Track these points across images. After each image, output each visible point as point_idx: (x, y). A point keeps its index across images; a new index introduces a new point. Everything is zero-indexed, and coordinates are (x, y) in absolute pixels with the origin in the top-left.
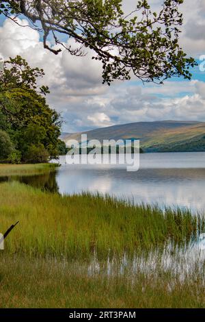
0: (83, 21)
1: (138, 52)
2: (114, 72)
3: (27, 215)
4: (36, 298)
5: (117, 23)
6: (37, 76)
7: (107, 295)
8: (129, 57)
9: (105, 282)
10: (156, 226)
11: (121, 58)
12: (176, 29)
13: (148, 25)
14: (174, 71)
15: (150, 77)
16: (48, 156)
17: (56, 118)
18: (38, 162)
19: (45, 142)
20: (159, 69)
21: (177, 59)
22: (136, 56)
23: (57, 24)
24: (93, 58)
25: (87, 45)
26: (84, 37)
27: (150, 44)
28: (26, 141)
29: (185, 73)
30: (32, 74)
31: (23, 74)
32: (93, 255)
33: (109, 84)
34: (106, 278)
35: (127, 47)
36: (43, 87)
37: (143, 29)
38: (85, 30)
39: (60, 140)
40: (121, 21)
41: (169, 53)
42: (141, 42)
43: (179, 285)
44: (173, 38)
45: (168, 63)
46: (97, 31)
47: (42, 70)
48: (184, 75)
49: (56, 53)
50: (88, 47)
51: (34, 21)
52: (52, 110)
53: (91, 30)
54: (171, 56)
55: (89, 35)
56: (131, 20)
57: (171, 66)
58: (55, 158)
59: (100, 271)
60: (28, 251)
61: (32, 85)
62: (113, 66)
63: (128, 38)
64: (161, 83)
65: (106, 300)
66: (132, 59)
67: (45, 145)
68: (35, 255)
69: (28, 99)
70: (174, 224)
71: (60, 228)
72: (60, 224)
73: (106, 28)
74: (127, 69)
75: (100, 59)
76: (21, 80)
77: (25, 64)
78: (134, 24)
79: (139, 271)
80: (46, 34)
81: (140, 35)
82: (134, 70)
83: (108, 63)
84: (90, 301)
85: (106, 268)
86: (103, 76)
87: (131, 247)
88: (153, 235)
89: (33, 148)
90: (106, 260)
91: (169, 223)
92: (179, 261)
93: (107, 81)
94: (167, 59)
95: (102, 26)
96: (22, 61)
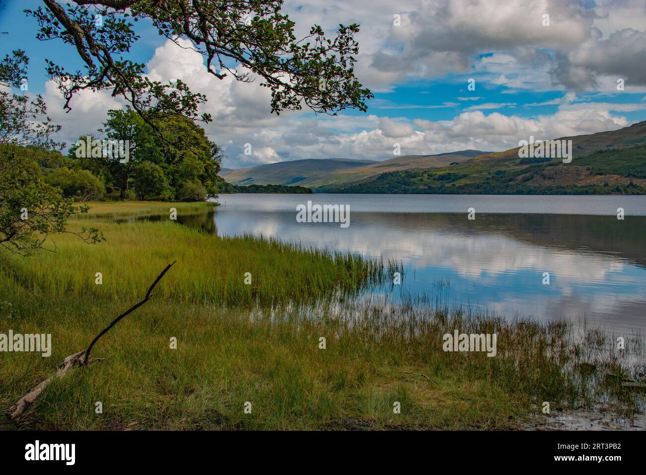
0: (250, 44)
1: (311, 80)
2: (283, 100)
3: (183, 257)
4: (194, 345)
5: (288, 48)
6: (198, 102)
7: (271, 343)
8: (301, 86)
9: (268, 330)
10: (324, 271)
11: (292, 86)
12: (351, 58)
13: (322, 52)
14: (349, 102)
15: (323, 107)
16: (204, 194)
17: (216, 151)
18: (194, 200)
19: (203, 178)
20: (334, 100)
21: (353, 89)
22: (308, 84)
23: (223, 47)
24: (261, 84)
25: (254, 71)
26: (252, 62)
27: (323, 72)
28: (181, 176)
29: (360, 105)
30: (193, 100)
31: (184, 100)
32: (256, 302)
33: (278, 114)
34: (269, 326)
35: (299, 75)
36: (205, 115)
37: (317, 56)
38: (254, 55)
39: (219, 177)
40: (293, 46)
41: (344, 83)
42: (314, 70)
43: (347, 332)
44: (348, 67)
45: (343, 93)
46: (267, 56)
47: (204, 96)
48: (360, 107)
49: (221, 77)
50: (256, 74)
51: (198, 43)
52: (211, 143)
53: (260, 54)
54: (346, 85)
55: (257, 60)
56: (304, 46)
57: (346, 97)
58: (213, 196)
59: (263, 319)
60: (184, 296)
61: (193, 112)
62: (283, 94)
63: (300, 64)
64: (335, 114)
65: (269, 347)
66: (304, 88)
67: (202, 181)
68: (192, 301)
69: (185, 129)
70: (344, 270)
71: (219, 272)
72: (219, 268)
73: (276, 53)
74: (299, 98)
75: (269, 86)
76: (181, 106)
77: (187, 89)
78: (307, 50)
79: (305, 319)
80: (211, 57)
81: (314, 62)
82: (306, 100)
83: (277, 90)
84: (253, 347)
85: (269, 315)
86: (272, 105)
87: (298, 294)
88: (321, 282)
89: (189, 184)
90: (270, 307)
91: (339, 269)
92: (348, 308)
93: (276, 110)
94: (342, 89)
95: (272, 51)
96: (183, 85)
